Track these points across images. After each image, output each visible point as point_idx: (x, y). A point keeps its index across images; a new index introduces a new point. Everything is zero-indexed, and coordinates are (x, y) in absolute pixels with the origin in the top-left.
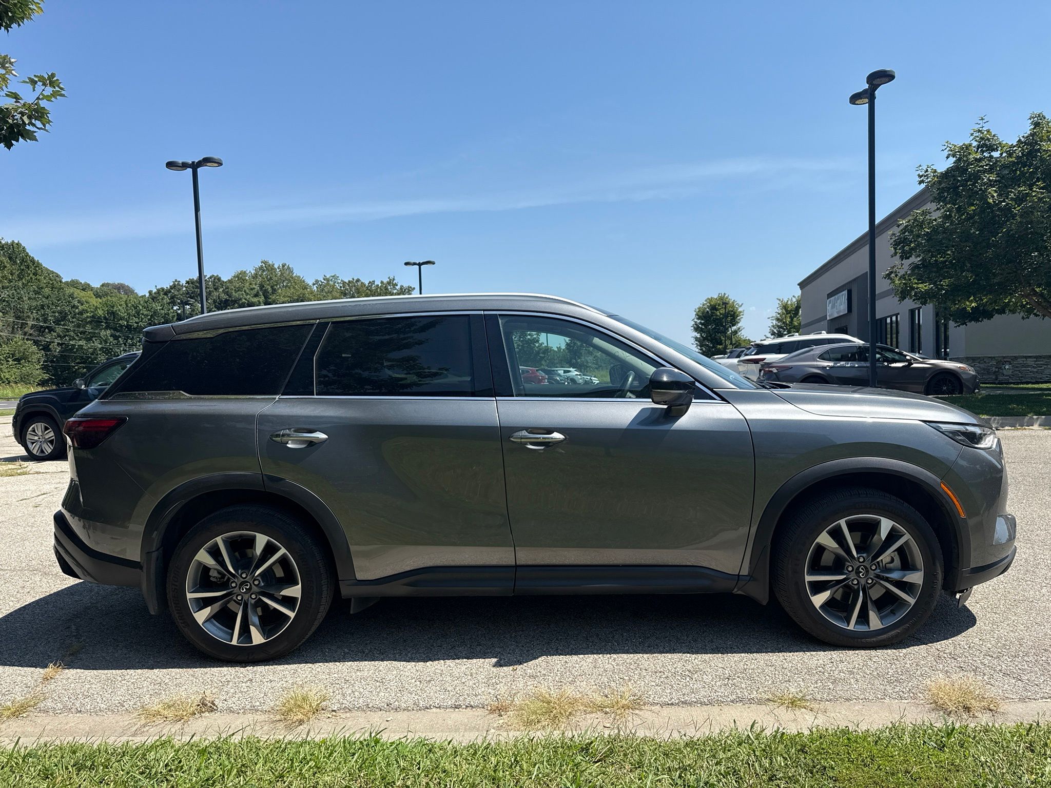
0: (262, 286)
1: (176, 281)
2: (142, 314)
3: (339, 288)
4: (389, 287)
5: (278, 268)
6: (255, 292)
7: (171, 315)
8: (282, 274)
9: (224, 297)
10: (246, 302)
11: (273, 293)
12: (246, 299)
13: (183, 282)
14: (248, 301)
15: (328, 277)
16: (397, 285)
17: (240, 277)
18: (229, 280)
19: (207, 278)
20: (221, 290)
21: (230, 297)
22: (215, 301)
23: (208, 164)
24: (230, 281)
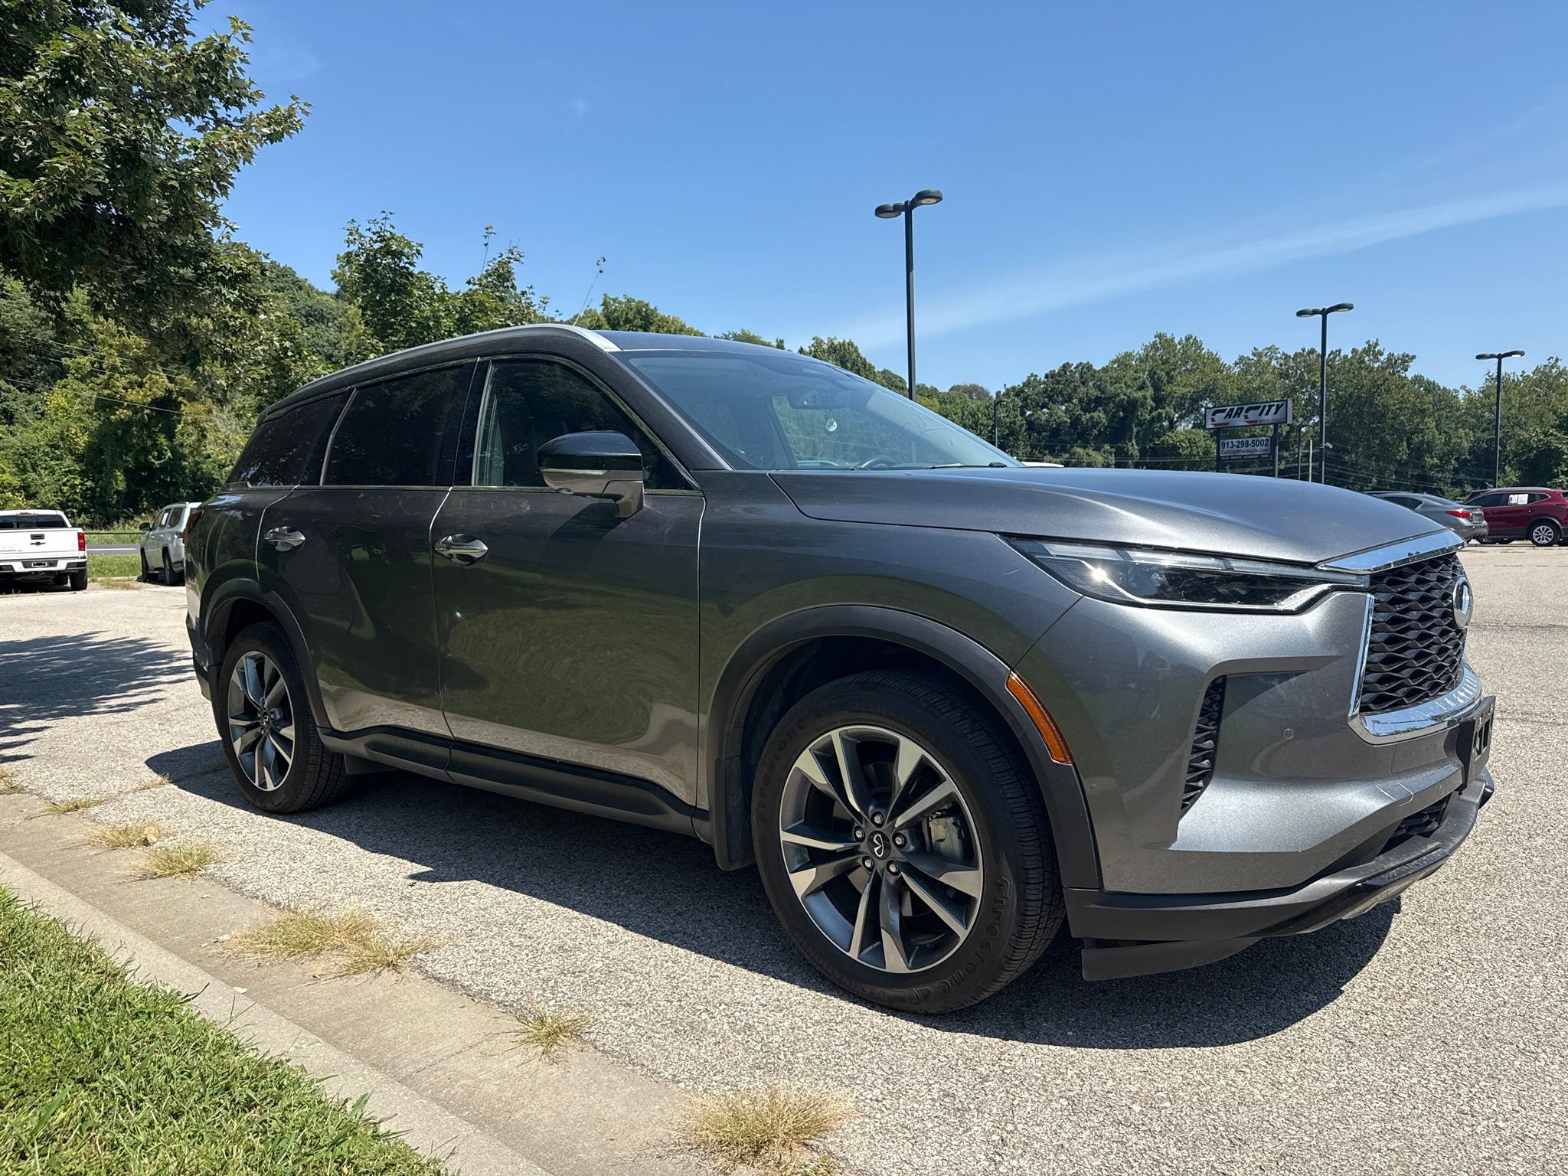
0: (1152, 374)
1: (1032, 375)
2: (982, 425)
3: (1278, 366)
4: (1366, 359)
5: (1179, 344)
6: (1139, 383)
7: (1018, 423)
8: (1185, 352)
9: (1094, 393)
10: (1126, 398)
11: (1169, 382)
12: (1125, 395)
13: (1042, 377)
14: (1129, 397)
15: (1260, 350)
16: (1382, 354)
17: (1123, 362)
18: (1103, 368)
19: (1072, 368)
20: (1091, 384)
21: (1103, 393)
22: (1081, 401)
23: (924, 201)
24: (1105, 370)
